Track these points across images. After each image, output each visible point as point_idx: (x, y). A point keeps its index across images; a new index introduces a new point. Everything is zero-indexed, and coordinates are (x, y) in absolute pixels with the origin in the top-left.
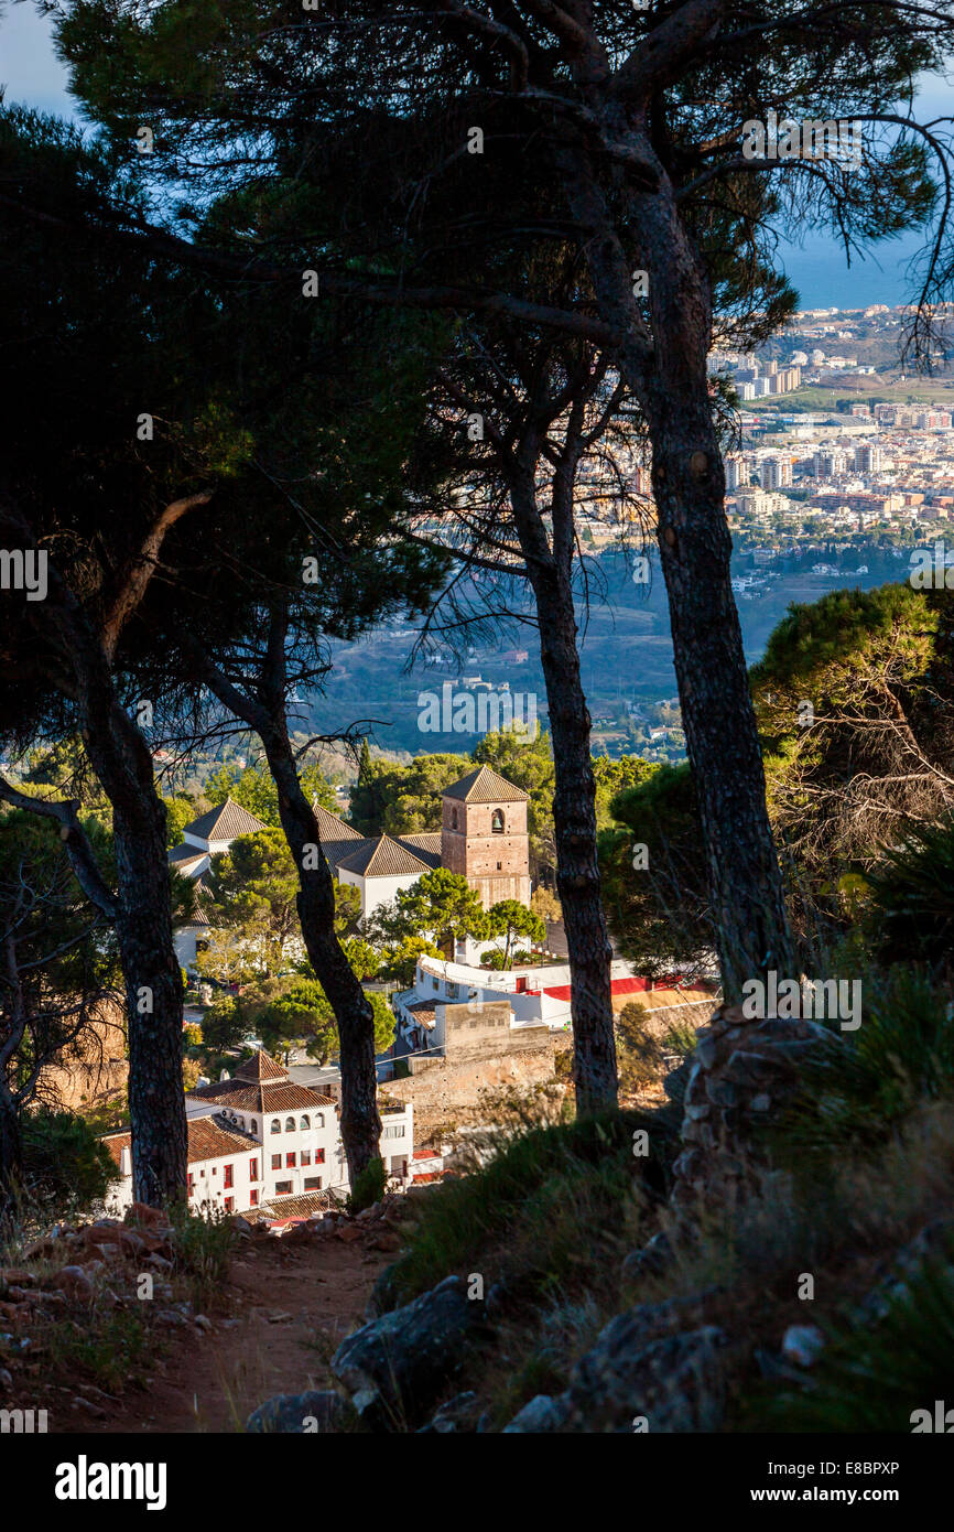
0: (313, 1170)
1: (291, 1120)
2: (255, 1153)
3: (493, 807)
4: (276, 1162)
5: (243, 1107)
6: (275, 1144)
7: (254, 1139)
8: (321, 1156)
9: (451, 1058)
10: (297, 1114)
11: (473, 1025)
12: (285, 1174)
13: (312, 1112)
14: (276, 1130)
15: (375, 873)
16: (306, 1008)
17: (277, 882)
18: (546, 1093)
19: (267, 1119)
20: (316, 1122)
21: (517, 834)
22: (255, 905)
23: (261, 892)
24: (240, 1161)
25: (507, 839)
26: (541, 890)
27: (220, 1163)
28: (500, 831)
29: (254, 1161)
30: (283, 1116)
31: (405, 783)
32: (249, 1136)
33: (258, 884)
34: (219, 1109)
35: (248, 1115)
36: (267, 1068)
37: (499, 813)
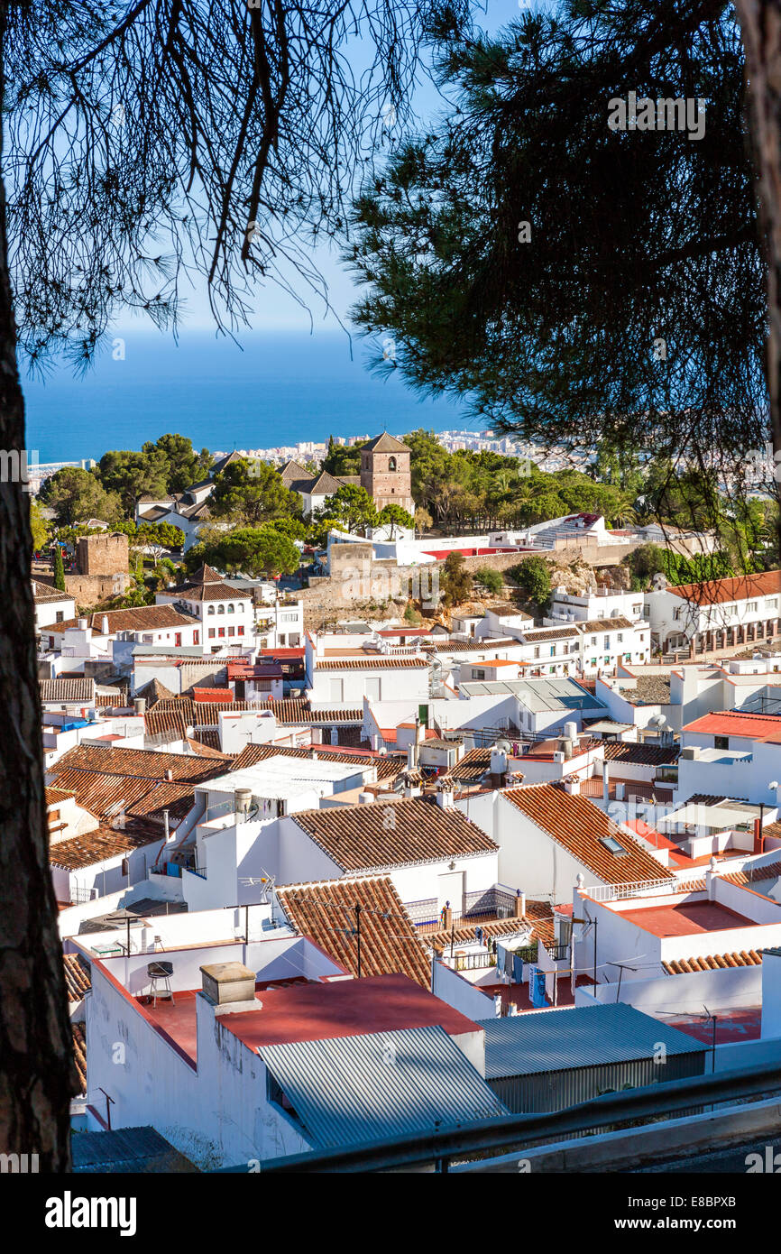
0: (236, 639)
1: (222, 606)
2: (197, 626)
3: (389, 455)
4: (212, 633)
5: (191, 598)
6: (210, 621)
7: (197, 617)
8: (241, 631)
9: (334, 578)
10: (226, 603)
11: (349, 557)
12: (217, 641)
13: (236, 602)
14: (211, 613)
15: (316, 492)
16: (240, 542)
17: (248, 487)
18: (395, 601)
19: (205, 605)
20: (238, 608)
21: (404, 472)
22: (236, 501)
24: (187, 632)
25: (398, 475)
26: (421, 509)
27: (173, 631)
28: (394, 470)
29: (196, 632)
30: (216, 604)
32: (195, 617)
33: (238, 489)
34: (177, 600)
35: (193, 602)
36: (209, 575)
37: (393, 459)
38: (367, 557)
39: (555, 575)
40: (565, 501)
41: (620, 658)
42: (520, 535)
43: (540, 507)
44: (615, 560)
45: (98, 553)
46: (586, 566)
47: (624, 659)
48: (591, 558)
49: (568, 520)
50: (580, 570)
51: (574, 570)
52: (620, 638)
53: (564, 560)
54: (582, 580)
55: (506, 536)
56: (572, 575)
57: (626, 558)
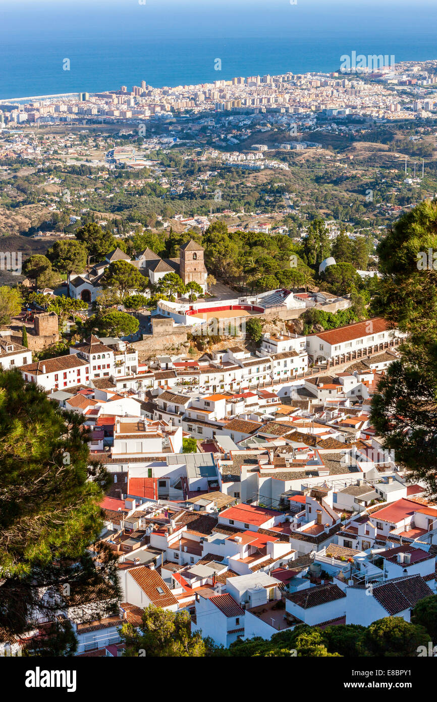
0: (106, 370)
1: (99, 356)
2: (88, 365)
3: (193, 252)
4: (94, 368)
5: (85, 352)
6: (93, 363)
7: (88, 361)
8: (108, 366)
9: (155, 335)
10: (101, 354)
11: (162, 326)
12: (97, 372)
13: (106, 353)
14: (94, 359)
15: (157, 271)
16: (110, 320)
18: (184, 346)
19: (91, 356)
20: (107, 356)
21: (201, 260)
22: (114, 283)
23: (117, 279)
24: (83, 368)
25: (197, 261)
26: (210, 275)
27: (76, 369)
28: (196, 259)
29: (87, 369)
30: (96, 355)
31: (177, 241)
32: (86, 360)
34: (79, 351)
35: (87, 354)
36: (94, 339)
37: (195, 254)
38: (170, 325)
39: (265, 327)
40: (278, 279)
41: (292, 371)
42: (253, 299)
43: (265, 282)
44: (296, 317)
45: (44, 324)
46: (281, 320)
47: (294, 371)
48: (284, 316)
49: (277, 292)
50: (278, 323)
51: (275, 323)
52: (292, 361)
53: (270, 319)
54: (278, 328)
55: (246, 299)
56: (274, 325)
57: (301, 315)
